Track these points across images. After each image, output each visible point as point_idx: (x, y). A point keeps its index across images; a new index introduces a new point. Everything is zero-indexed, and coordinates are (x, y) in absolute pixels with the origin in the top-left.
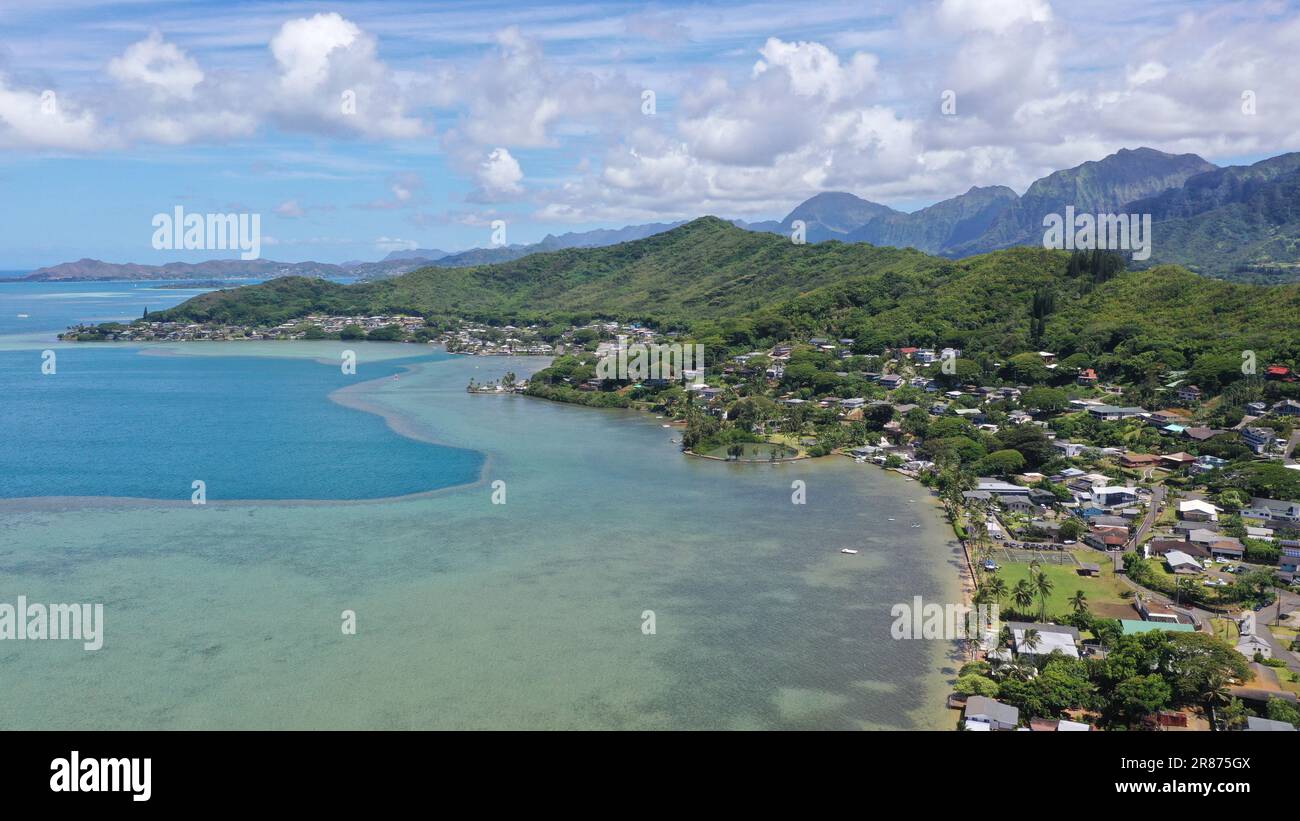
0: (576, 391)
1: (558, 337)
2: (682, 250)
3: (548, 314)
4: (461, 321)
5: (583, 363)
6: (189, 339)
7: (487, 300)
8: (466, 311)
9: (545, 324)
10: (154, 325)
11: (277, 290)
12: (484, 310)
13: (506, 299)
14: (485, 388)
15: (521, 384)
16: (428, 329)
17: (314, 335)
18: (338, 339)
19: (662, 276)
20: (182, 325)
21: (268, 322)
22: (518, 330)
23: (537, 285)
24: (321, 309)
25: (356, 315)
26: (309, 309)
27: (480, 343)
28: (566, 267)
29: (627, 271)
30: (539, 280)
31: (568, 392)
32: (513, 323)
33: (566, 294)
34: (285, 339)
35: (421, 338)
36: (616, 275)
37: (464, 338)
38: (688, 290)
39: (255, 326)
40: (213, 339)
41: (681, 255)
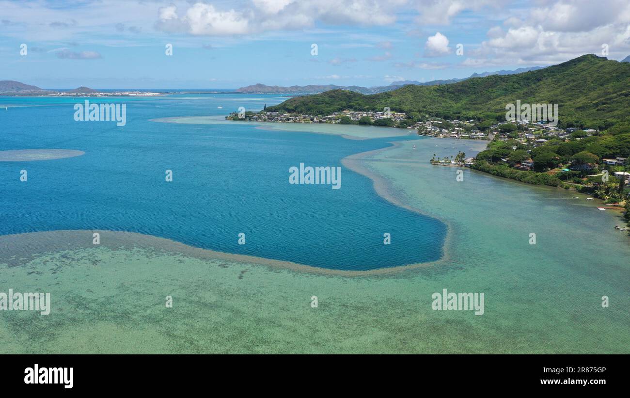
0: (512, 169)
1: (489, 128)
2: (572, 75)
3: (480, 114)
4: (427, 116)
5: (514, 148)
6: (283, 121)
7: (443, 104)
8: (431, 111)
9: (479, 119)
10: (268, 113)
11: (329, 97)
12: (441, 110)
13: (454, 104)
14: (443, 161)
15: (469, 160)
16: (407, 120)
17: (345, 121)
18: (357, 124)
19: (558, 92)
20: (281, 114)
21: (323, 113)
22: (461, 122)
23: (474, 96)
24: (350, 107)
25: (369, 111)
26: (344, 107)
27: (438, 129)
28: (492, 86)
29: (533, 88)
30: (474, 93)
31: (507, 170)
32: (458, 118)
33: (491, 102)
34: (330, 123)
35: (403, 125)
36: (525, 90)
37: (429, 126)
38: (578, 100)
39: (316, 115)
40: (295, 121)
41: (571, 78)
